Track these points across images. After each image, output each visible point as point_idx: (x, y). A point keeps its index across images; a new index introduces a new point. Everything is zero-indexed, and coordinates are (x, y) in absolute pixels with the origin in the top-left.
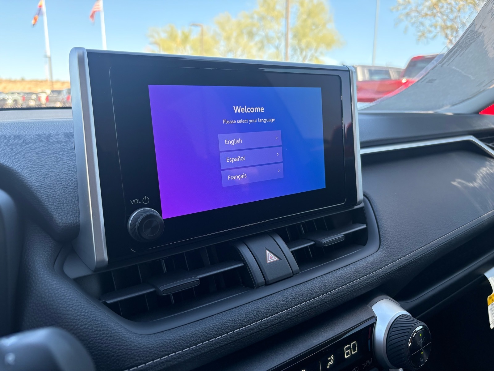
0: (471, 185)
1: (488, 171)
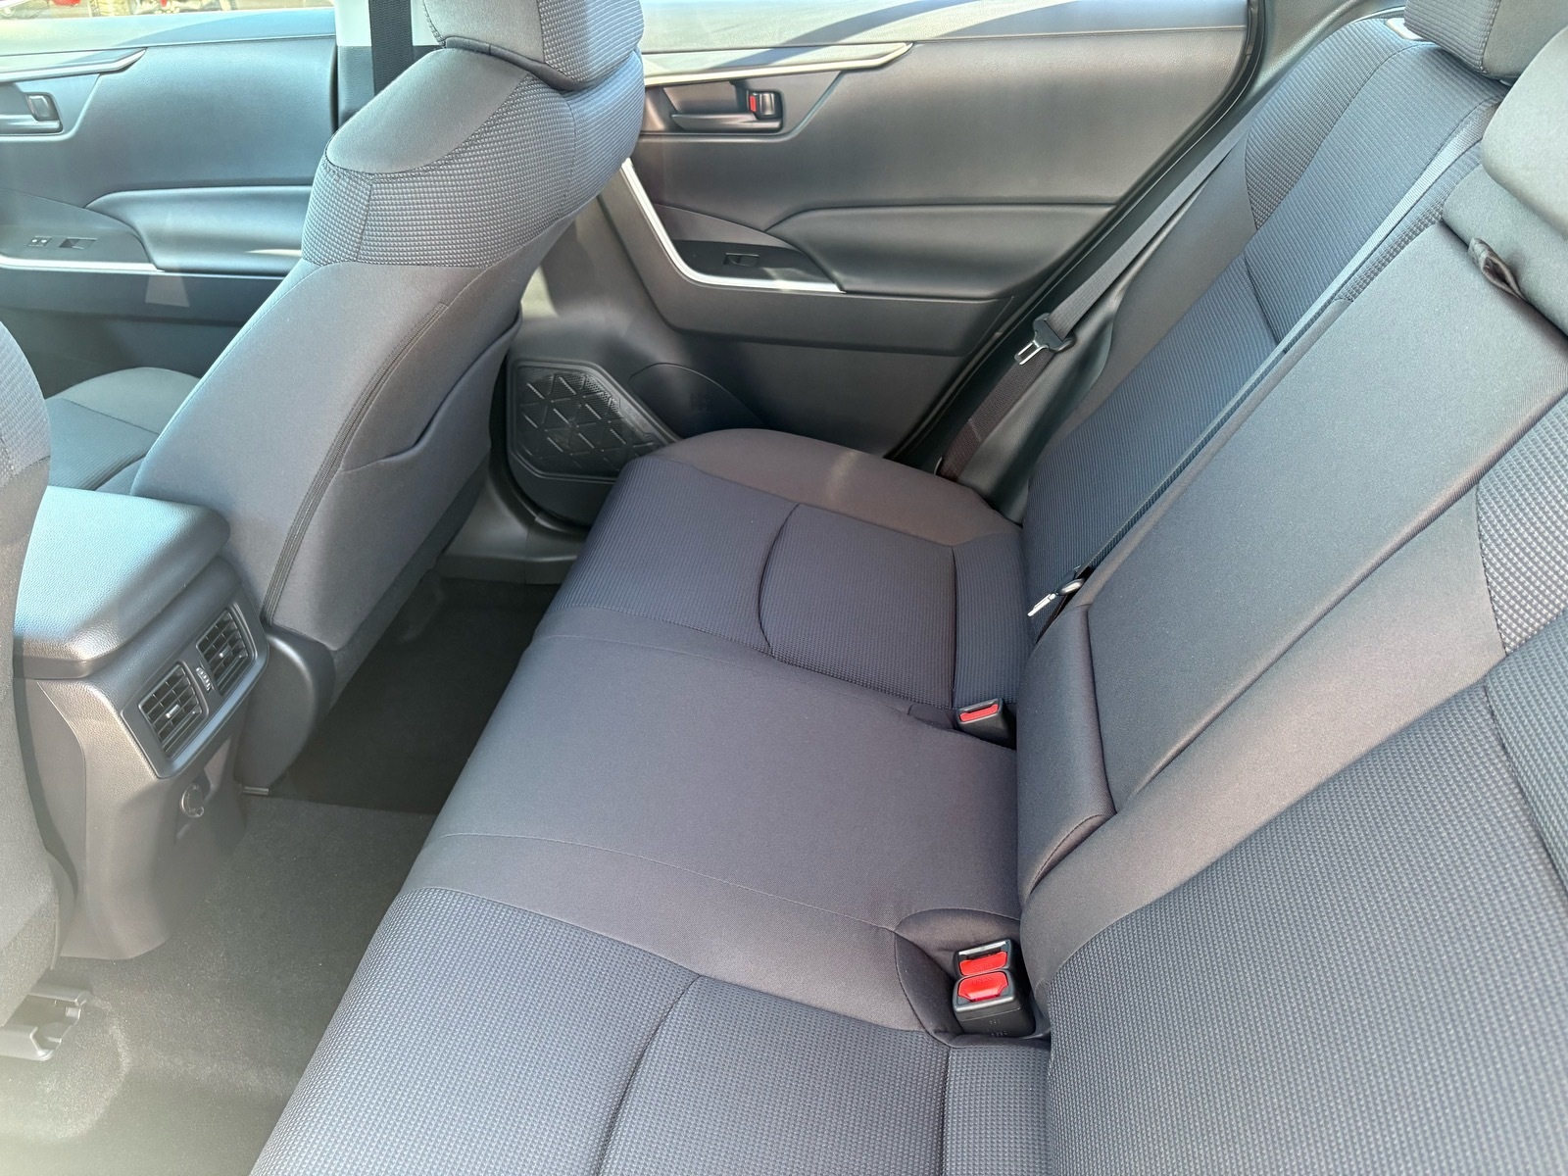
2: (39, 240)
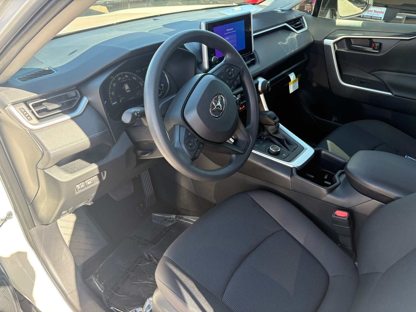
0: (284, 43)
2: (354, 80)
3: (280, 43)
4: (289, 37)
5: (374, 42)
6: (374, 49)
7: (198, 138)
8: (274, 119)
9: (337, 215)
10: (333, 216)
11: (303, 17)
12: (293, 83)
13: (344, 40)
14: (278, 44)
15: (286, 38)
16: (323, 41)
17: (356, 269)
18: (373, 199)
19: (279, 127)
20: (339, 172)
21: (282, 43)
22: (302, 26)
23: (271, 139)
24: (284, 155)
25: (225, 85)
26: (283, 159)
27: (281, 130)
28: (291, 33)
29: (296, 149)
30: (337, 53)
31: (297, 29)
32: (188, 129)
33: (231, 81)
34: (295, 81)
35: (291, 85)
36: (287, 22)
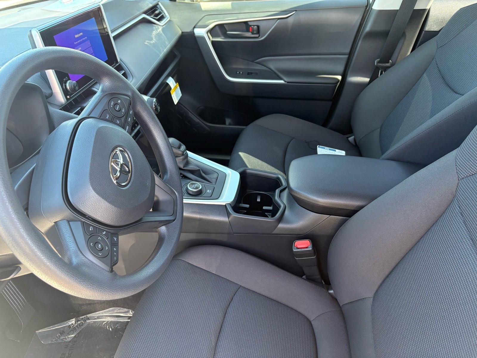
0: (152, 42)
1: (156, 33)
3: (147, 42)
4: (154, 32)
5: (250, 26)
6: (253, 33)
7: (106, 230)
8: (179, 147)
9: (299, 247)
10: (294, 250)
11: (160, 3)
12: (175, 90)
13: (217, 27)
14: (145, 44)
15: (151, 34)
16: (193, 32)
17: (334, 299)
18: (330, 215)
19: (189, 156)
20: (277, 191)
21: (149, 41)
22: (163, 15)
23: (183, 175)
24: (208, 191)
25: (119, 130)
26: (210, 198)
27: (191, 160)
28: (153, 26)
29: (218, 178)
30: (213, 43)
31: (159, 20)
32: (85, 222)
33: (123, 119)
34: (176, 87)
35: (174, 93)
36: (145, 13)
